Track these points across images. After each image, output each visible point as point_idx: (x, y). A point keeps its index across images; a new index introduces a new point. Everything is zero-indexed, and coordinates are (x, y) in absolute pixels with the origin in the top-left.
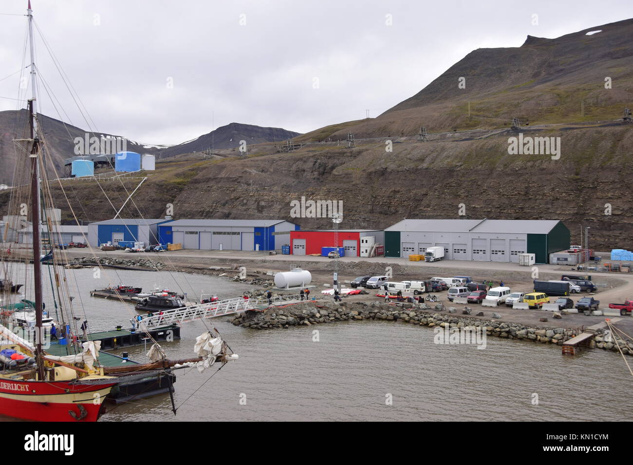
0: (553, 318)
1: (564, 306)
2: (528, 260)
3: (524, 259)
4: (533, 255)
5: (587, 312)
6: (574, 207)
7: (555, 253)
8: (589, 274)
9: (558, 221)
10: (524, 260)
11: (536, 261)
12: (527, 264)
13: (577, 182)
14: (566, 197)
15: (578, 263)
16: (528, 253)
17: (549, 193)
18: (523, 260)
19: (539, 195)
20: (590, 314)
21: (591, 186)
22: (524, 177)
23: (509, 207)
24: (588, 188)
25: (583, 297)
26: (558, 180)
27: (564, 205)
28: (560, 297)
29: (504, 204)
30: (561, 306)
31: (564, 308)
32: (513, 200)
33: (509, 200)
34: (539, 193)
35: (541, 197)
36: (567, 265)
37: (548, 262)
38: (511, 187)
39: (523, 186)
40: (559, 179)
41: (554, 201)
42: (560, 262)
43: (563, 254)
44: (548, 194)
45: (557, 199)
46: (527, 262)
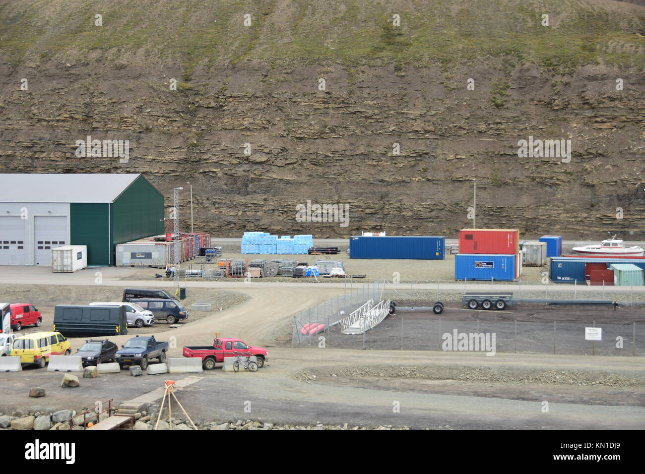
0: (62, 387)
1: (95, 358)
2: (69, 260)
3: (62, 258)
4: (83, 249)
5: (136, 369)
6: (180, 148)
7: (129, 244)
8: (183, 284)
9: (138, 175)
10: (62, 261)
11: (90, 262)
12: (69, 269)
13: (187, 96)
14: (165, 126)
15: (172, 261)
16: (72, 244)
17: (132, 117)
18: (59, 259)
19: (113, 120)
20: (143, 373)
21: (213, 104)
22: (83, 81)
23: (52, 146)
24: (207, 108)
25: (135, 336)
26: (151, 90)
27: (163, 143)
28: (89, 339)
29: (40, 139)
30: (89, 358)
31: (94, 362)
32: (60, 132)
33: (51, 131)
34: (113, 116)
35: (116, 126)
36: (150, 266)
37: (114, 263)
38: (56, 103)
39: (81, 101)
40: (152, 87)
41: (142, 135)
42: (136, 262)
43: (146, 244)
44: (131, 120)
45: (148, 130)
46: (69, 263)
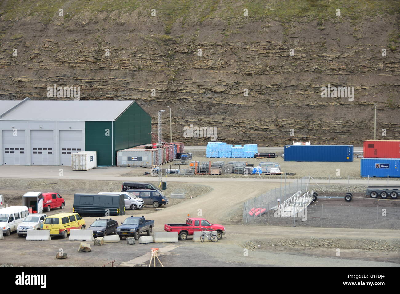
0: (79, 252)
1: (102, 231)
2: (84, 161)
3: (79, 160)
4: (94, 154)
5: (131, 239)
6: (163, 82)
7: (126, 150)
8: (164, 179)
9: (132, 101)
10: (79, 162)
11: (98, 163)
12: (84, 168)
13: (167, 45)
14: (152, 66)
15: (157, 163)
16: (86, 150)
17: (128, 60)
18: (77, 161)
19: (115, 62)
20: (136, 242)
21: (186, 50)
22: (94, 35)
23: (72, 81)
24: (182, 53)
25: (130, 216)
26: (142, 41)
27: (150, 78)
28: (98, 218)
29: (64, 76)
30: (98, 232)
31: (101, 235)
32: (78, 71)
33: (71, 70)
34: (115, 59)
35: (117, 66)
36: (141, 166)
37: (115, 164)
38: (75, 50)
39: (93, 48)
40: (143, 39)
41: (136, 73)
42: (131, 163)
43: (139, 151)
44: (128, 62)
45: (140, 69)
46: (84, 164)
